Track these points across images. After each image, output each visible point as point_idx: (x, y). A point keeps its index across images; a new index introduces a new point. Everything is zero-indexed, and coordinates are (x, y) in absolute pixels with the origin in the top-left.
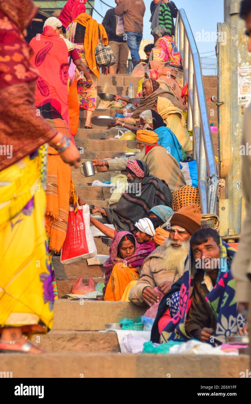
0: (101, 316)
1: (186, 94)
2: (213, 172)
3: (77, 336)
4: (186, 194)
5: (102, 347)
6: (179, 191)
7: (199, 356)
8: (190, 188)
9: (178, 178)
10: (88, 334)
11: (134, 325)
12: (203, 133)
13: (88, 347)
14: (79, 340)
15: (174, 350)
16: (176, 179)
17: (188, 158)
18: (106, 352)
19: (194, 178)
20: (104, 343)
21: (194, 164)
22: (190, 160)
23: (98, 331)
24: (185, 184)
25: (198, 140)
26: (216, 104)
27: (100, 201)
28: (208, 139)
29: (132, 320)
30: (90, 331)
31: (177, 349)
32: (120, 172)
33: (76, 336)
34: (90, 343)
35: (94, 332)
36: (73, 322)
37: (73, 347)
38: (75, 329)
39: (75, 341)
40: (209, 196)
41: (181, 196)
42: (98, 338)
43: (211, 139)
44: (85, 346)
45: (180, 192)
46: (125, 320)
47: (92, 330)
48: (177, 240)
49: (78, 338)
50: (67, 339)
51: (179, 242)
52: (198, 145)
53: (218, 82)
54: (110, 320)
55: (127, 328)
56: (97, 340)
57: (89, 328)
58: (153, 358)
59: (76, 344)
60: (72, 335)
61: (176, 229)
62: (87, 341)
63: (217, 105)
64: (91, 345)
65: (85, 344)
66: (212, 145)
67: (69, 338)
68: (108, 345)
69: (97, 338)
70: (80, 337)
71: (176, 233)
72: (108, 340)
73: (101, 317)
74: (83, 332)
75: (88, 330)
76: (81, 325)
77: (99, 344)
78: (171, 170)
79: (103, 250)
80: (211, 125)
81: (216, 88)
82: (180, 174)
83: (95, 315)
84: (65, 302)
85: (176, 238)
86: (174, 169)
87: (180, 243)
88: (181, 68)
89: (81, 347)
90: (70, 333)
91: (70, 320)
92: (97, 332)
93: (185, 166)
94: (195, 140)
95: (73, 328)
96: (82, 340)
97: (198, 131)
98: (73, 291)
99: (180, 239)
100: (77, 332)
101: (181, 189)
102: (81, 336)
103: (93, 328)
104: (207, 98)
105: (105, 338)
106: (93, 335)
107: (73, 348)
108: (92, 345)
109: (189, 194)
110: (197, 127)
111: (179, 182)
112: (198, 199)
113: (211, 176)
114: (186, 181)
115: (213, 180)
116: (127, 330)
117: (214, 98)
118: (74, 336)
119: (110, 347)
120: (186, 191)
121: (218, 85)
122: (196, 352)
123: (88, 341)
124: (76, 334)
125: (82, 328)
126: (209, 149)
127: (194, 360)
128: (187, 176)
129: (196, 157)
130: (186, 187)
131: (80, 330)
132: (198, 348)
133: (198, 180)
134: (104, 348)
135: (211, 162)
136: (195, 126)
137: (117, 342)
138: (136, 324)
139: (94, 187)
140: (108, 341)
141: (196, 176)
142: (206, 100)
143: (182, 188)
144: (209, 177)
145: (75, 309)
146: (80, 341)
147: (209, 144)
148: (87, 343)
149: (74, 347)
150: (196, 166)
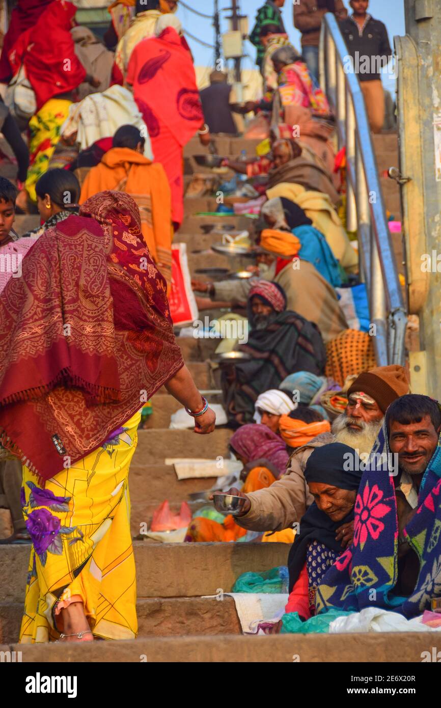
0: (206, 569)
1: (343, 165)
2: (396, 303)
3: (163, 608)
4: (348, 345)
5: (208, 625)
6: (336, 340)
7: (383, 635)
8: (356, 333)
9: (334, 318)
10: (183, 603)
11: (264, 584)
12: (376, 235)
13: (183, 625)
14: (167, 615)
15: (338, 625)
16: (330, 319)
17: (351, 280)
18: (217, 634)
19: (362, 316)
20: (212, 618)
21: (361, 291)
22: (353, 283)
23: (200, 596)
24: (347, 327)
25: (367, 248)
26: (396, 182)
27: (195, 363)
28: (385, 245)
29: (260, 575)
30: (187, 597)
31: (342, 624)
32: (229, 310)
33: (161, 607)
34: (187, 619)
35: (193, 599)
36: (155, 582)
37: (155, 626)
38: (159, 594)
39: (160, 617)
40: (391, 347)
41: (341, 348)
42: (200, 609)
43: (391, 245)
44: (178, 625)
45: (338, 342)
46: (248, 575)
47: (188, 595)
48: (358, 417)
49: (165, 610)
50: (146, 614)
51: (360, 422)
52: (367, 256)
53: (398, 143)
54: (220, 576)
55: (251, 589)
56: (200, 613)
57: (183, 592)
58: (300, 641)
59: (162, 622)
60: (153, 605)
61: (359, 399)
62: (181, 616)
63: (398, 183)
64: (188, 622)
65: (178, 620)
66: (393, 255)
67: (149, 610)
68: (220, 621)
69: (198, 609)
70: (168, 609)
71: (358, 406)
72: (218, 612)
73: (205, 572)
74: (173, 600)
75: (182, 594)
76: (168, 586)
77: (203, 619)
78: (321, 303)
79: (204, 451)
80: (391, 219)
81: (396, 153)
82: (337, 309)
83: (194, 568)
84: (138, 547)
85: (356, 413)
86: (326, 302)
87: (362, 424)
88: (332, 119)
89: (170, 626)
90: (150, 601)
91: (149, 579)
92: (198, 599)
93: (346, 294)
94: (363, 247)
95: (156, 593)
96: (173, 615)
97: (366, 231)
98: (152, 527)
99: (363, 416)
100: (163, 600)
101: (339, 337)
102: (171, 606)
103: (190, 593)
104: (381, 170)
105: (213, 609)
106: (191, 604)
107: (156, 628)
108: (191, 622)
109: (355, 344)
110: (364, 224)
111: (335, 325)
112: (371, 353)
113: (393, 310)
114: (349, 322)
115: (396, 318)
116: (253, 592)
117: (393, 171)
118: (157, 608)
119: (222, 625)
120: (349, 340)
121: (399, 148)
122: (378, 628)
123: (183, 614)
124: (161, 604)
125: (171, 592)
126: (388, 262)
127: (373, 641)
128: (349, 312)
129: (366, 278)
130: (348, 332)
131: (168, 595)
132: (380, 620)
133: (370, 318)
134: (212, 628)
135: (393, 286)
136: (361, 222)
137: (235, 616)
138: (267, 581)
139: (184, 339)
140: (218, 614)
141: (366, 312)
142: (379, 176)
143: (341, 334)
144: (389, 312)
145: (158, 559)
146: (169, 615)
147: (387, 254)
148: (181, 619)
149: (158, 627)
150: (364, 294)
